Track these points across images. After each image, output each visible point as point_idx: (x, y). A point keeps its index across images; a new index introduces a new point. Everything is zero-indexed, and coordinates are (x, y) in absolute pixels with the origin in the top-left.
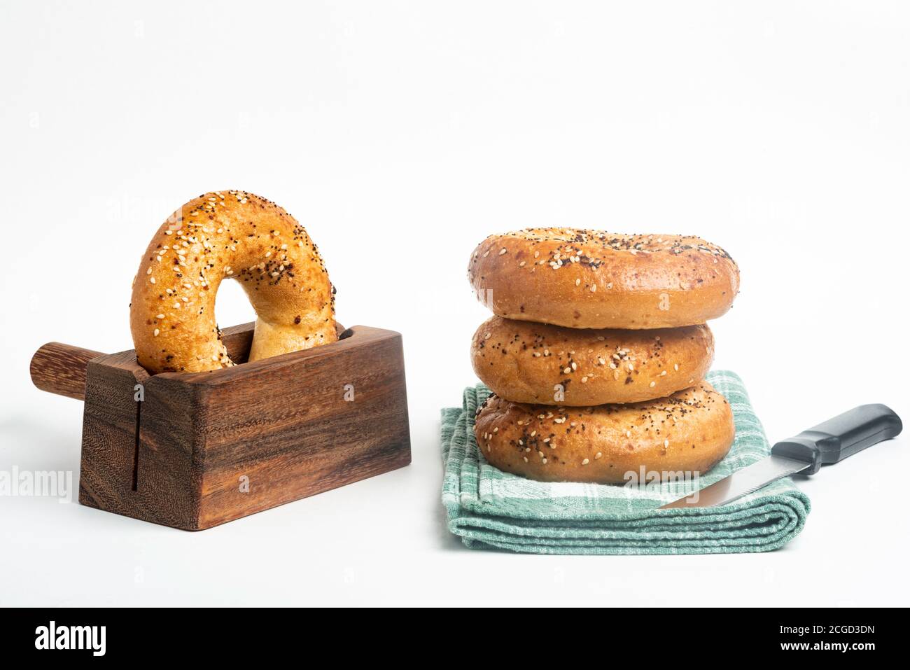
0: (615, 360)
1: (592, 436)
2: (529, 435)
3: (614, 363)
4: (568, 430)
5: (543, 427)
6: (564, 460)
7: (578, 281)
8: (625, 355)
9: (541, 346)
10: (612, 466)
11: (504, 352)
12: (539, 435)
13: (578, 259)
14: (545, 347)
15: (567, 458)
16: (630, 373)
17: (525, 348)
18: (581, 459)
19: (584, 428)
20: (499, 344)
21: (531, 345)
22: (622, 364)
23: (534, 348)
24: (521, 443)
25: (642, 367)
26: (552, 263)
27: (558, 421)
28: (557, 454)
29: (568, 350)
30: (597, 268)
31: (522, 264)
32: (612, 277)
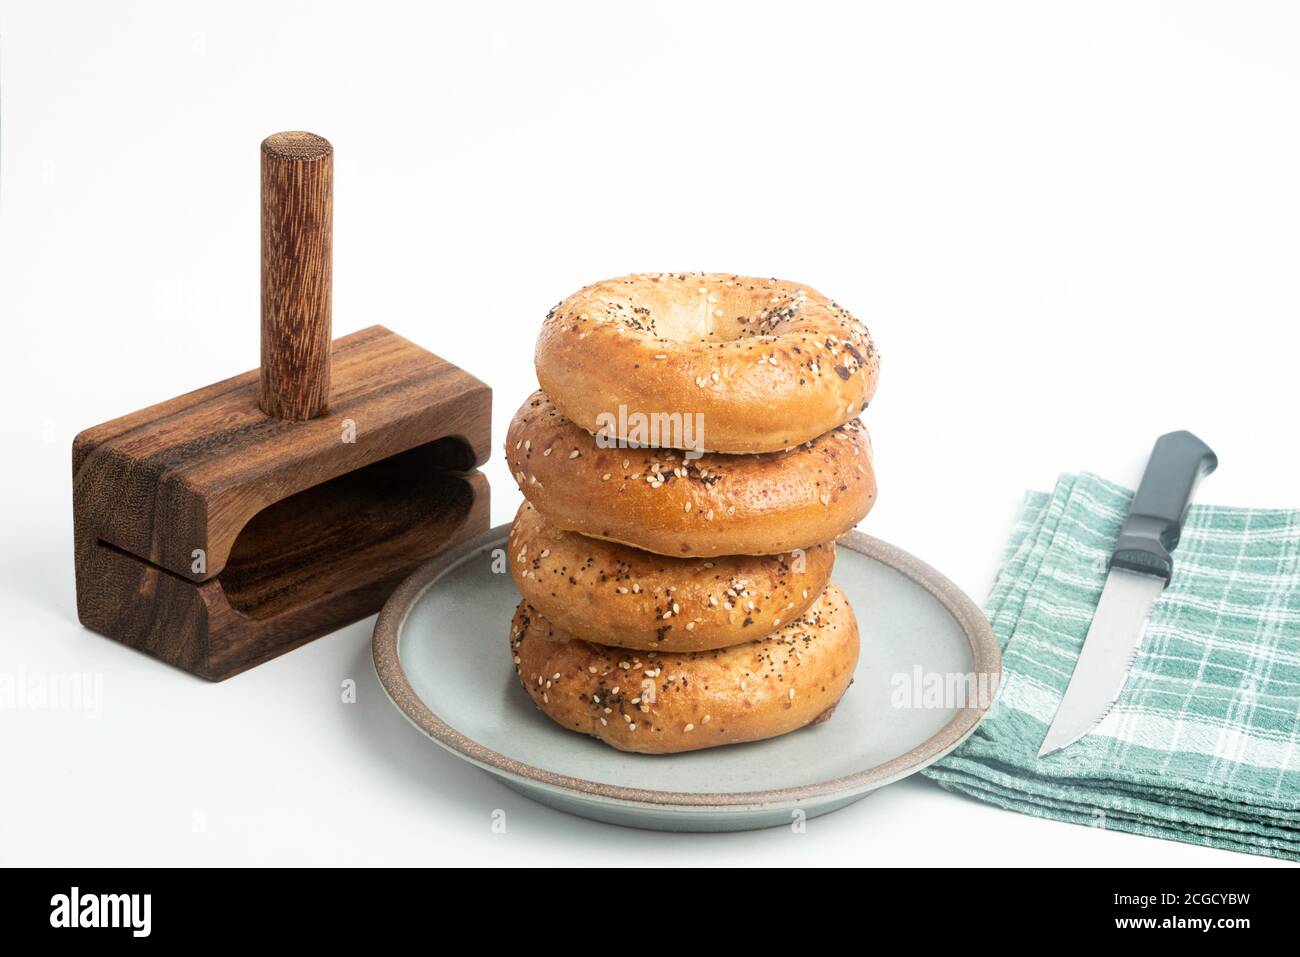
0: (730, 597)
1: (697, 694)
2: (609, 691)
3: (729, 601)
4: (665, 687)
5: (630, 681)
6: (660, 727)
7: (689, 506)
8: (744, 589)
9: (627, 577)
10: (722, 731)
11: (572, 581)
12: (624, 693)
13: (685, 472)
14: (633, 579)
15: (664, 724)
16: (749, 613)
17: (604, 579)
18: (683, 725)
19: (685, 683)
20: (564, 569)
21: (612, 576)
22: (739, 601)
23: (618, 580)
24: (597, 700)
25: (765, 602)
26: (650, 479)
27: (650, 673)
28: (650, 719)
29: (665, 584)
30: (712, 484)
31: (606, 477)
32: (734, 498)
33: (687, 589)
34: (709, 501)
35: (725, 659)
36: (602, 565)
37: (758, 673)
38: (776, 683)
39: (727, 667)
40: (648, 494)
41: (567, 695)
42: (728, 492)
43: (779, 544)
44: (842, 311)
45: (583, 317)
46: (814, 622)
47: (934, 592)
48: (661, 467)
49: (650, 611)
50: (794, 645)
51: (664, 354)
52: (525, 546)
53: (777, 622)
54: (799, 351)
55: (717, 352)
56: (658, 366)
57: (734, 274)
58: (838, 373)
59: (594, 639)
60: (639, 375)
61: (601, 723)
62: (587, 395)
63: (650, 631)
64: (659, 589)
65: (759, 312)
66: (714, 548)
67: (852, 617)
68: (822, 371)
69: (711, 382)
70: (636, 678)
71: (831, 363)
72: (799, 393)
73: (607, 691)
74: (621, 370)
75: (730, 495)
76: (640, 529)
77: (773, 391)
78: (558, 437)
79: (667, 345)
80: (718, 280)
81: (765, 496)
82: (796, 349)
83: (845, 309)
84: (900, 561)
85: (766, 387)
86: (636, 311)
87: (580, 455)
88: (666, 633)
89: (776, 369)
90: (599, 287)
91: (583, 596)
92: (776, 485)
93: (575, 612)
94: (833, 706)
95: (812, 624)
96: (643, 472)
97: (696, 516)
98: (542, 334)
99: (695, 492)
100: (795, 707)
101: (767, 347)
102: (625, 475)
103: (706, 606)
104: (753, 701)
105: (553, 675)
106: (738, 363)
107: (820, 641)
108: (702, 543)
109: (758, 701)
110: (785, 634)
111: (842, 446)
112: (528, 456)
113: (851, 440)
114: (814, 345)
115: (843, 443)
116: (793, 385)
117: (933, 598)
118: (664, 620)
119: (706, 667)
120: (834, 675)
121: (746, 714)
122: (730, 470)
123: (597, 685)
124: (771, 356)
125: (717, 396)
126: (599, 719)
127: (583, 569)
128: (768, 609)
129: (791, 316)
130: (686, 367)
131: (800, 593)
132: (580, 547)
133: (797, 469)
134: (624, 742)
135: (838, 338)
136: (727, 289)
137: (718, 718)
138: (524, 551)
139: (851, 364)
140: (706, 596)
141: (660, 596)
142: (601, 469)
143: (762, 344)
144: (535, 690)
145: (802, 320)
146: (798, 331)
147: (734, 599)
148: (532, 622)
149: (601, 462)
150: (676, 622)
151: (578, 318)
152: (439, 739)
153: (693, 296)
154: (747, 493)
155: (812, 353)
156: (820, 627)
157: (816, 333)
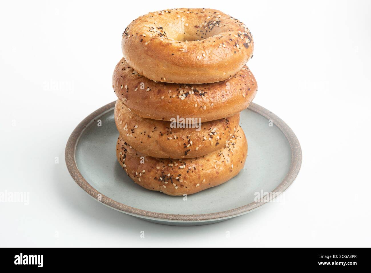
0: (210, 136)
1: (200, 172)
3: (210, 137)
4: (188, 172)
5: (174, 171)
6: (187, 186)
7: (196, 105)
8: (215, 132)
9: (171, 133)
10: (209, 184)
11: (149, 136)
12: (172, 176)
13: (193, 92)
14: (173, 134)
15: (188, 185)
16: (218, 140)
17: (162, 135)
18: (195, 184)
19: (195, 169)
20: (145, 132)
21: (165, 133)
22: (214, 137)
23: (167, 134)
24: (161, 179)
25: (223, 135)
26: (180, 96)
27: (181, 167)
28: (183, 184)
30: (204, 95)
31: (163, 98)
32: (213, 100)
34: (204, 102)
35: (207, 157)
36: (160, 129)
37: (220, 160)
38: (227, 163)
39: (208, 160)
40: (180, 103)
41: (149, 178)
42: (210, 97)
43: (229, 114)
45: (144, 35)
47: (264, 115)
48: (183, 91)
49: (181, 145)
50: (230, 148)
52: (127, 124)
53: (227, 141)
54: (232, 40)
55: (202, 46)
56: (181, 53)
57: (188, 8)
58: (244, 46)
60: (174, 58)
61: (164, 187)
62: (153, 67)
63: (182, 152)
64: (184, 136)
65: (203, 23)
66: (206, 119)
68: (240, 46)
69: (203, 57)
70: (176, 169)
71: (242, 43)
72: (235, 57)
73: (165, 175)
74: (166, 56)
75: (211, 99)
77: (226, 58)
79: (182, 44)
80: (183, 11)
81: (224, 97)
82: (230, 39)
83: (235, 18)
85: (223, 56)
86: (158, 29)
87: (150, 90)
88: (188, 152)
89: (226, 49)
90: (141, 20)
91: (154, 142)
92: (226, 92)
93: (151, 148)
95: (233, 138)
96: (177, 94)
97: (199, 108)
99: (198, 99)
100: (233, 171)
101: (220, 40)
102: (170, 96)
103: (202, 141)
104: (219, 171)
105: (142, 171)
106: (211, 49)
107: (237, 144)
109: (221, 171)
110: (226, 144)
111: (245, 73)
112: (127, 91)
113: (247, 70)
114: (235, 37)
115: (245, 71)
116: (232, 54)
118: (187, 148)
119: (201, 162)
120: (244, 156)
121: (217, 177)
122: (209, 89)
124: (223, 44)
125: (206, 63)
126: (163, 185)
127: (153, 132)
128: (224, 137)
129: (218, 24)
130: (192, 52)
131: (233, 129)
132: (150, 123)
133: (233, 85)
134: (172, 193)
135: (241, 32)
136: (188, 15)
137: (208, 180)
138: (126, 126)
139: (248, 42)
140: (202, 137)
141: (185, 139)
142: (160, 95)
143: (218, 39)
144: (134, 177)
145: (225, 26)
146: (226, 31)
147: (212, 136)
148: (128, 150)
149: (159, 92)
150: (192, 148)
151: (141, 35)
152: (107, 204)
153: (176, 19)
154: (217, 97)
155: (235, 40)
156: (236, 138)
157: (233, 31)
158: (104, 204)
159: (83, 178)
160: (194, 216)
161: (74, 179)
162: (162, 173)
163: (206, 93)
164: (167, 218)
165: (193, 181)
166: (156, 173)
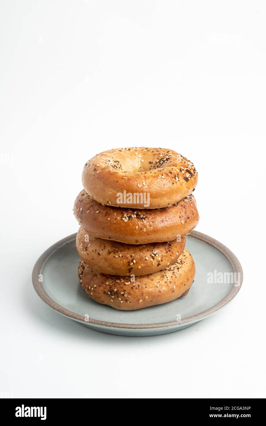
33: (138, 255)
34: (144, 225)
35: (152, 277)
36: (109, 248)
37: (163, 281)
38: (169, 284)
39: (152, 280)
40: (123, 224)
41: (99, 292)
42: (150, 221)
43: (168, 238)
44: (184, 158)
45: (98, 165)
46: (180, 262)
47: (218, 249)
48: (127, 215)
49: (126, 263)
50: (174, 271)
51: (126, 177)
52: (82, 243)
53: (168, 264)
54: (171, 173)
55: (144, 175)
56: (124, 181)
57: (147, 147)
58: (184, 179)
59: (107, 273)
60: (118, 184)
61: (111, 301)
63: (126, 269)
64: (128, 255)
65: (156, 160)
66: (146, 241)
67: (192, 259)
68: (179, 179)
69: (143, 185)
70: (122, 285)
71: (182, 176)
72: (172, 187)
73: (113, 290)
74: (112, 183)
75: (151, 223)
76: (121, 236)
77: (164, 187)
78: (92, 206)
79: (127, 174)
80: (141, 149)
81: (163, 222)
82: (170, 172)
83: (185, 157)
84: (206, 239)
85: (161, 186)
86: (115, 162)
87: (99, 212)
88: (131, 270)
89: (164, 180)
90: (102, 154)
91: (103, 259)
92: (166, 218)
93: (100, 264)
94: (188, 290)
95: (179, 263)
96: (121, 217)
97: (140, 230)
98: (84, 172)
99: (139, 222)
100: (175, 291)
101: (161, 172)
102: (115, 218)
103: (144, 260)
104: (162, 291)
105: (94, 286)
106: (151, 179)
107: (183, 269)
108: (143, 239)
109: (163, 290)
110: (171, 267)
111: (187, 204)
112: (82, 213)
113: (190, 201)
114: (176, 171)
115: (187, 203)
116: (170, 185)
117: (218, 251)
118: (130, 266)
119: (146, 280)
120: (188, 280)
121: (159, 295)
122: (150, 214)
123: (109, 288)
124: (162, 175)
125: (145, 189)
126: (110, 299)
127: (102, 250)
128: (165, 260)
129: (167, 161)
130: (134, 181)
131: (175, 254)
132: (101, 243)
133: (173, 212)
134: (119, 307)
135: (184, 168)
136: (145, 152)
137: (150, 297)
138: (82, 245)
139: (189, 176)
140: (144, 257)
141: (129, 258)
142: (107, 216)
143: (159, 171)
144: (88, 291)
145: (171, 162)
146: (170, 166)
147: (153, 257)
148: (86, 268)
149: (107, 214)
150: (135, 266)
151: (96, 165)
152: (57, 310)
153: (133, 155)
154: (157, 221)
155: (176, 173)
156: (182, 264)
157: (176, 166)
158: (55, 310)
159: (43, 288)
160: (129, 325)
161: (35, 289)
162: (110, 288)
163: (147, 217)
164: (105, 325)
165: (137, 297)
166: (105, 288)
